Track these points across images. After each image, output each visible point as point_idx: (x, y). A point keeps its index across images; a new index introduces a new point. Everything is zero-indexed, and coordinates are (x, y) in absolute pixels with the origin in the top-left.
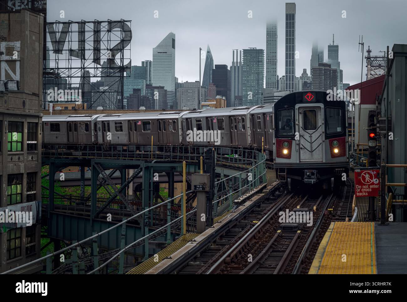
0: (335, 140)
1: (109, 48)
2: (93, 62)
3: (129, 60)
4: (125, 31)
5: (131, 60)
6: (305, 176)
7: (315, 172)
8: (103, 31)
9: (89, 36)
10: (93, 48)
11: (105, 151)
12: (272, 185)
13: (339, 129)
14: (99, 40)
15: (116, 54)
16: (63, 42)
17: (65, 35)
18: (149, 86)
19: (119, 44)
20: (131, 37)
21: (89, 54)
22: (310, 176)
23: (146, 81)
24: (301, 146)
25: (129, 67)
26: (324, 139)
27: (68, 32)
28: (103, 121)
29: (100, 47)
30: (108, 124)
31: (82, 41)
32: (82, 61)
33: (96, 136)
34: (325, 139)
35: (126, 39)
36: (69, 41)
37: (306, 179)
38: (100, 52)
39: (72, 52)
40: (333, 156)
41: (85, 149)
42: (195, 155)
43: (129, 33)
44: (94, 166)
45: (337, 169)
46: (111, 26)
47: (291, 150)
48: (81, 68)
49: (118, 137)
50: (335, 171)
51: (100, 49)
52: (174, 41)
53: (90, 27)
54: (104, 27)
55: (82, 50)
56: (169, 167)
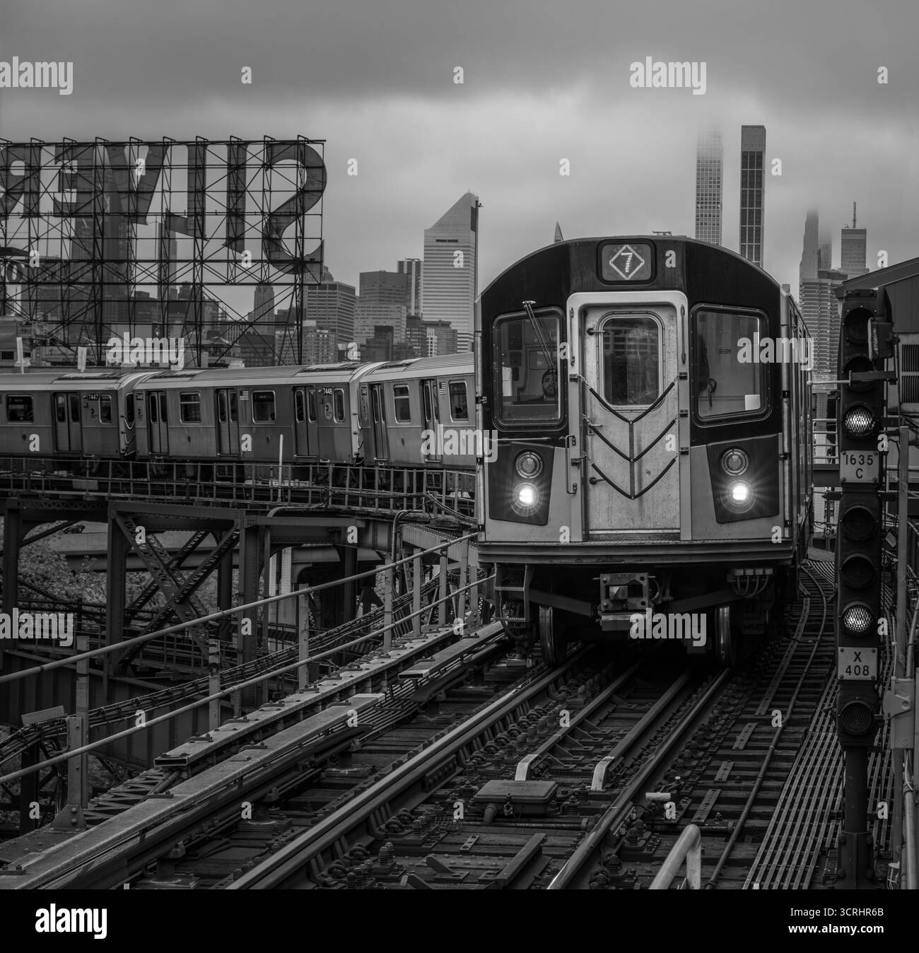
0: (733, 447)
1: (266, 210)
2: (226, 245)
3: (319, 242)
4: (307, 168)
5: (322, 243)
6: (604, 603)
7: (645, 583)
8: (253, 166)
9: (216, 179)
10: (225, 210)
11: (154, 477)
12: (476, 637)
13: (752, 402)
14: (240, 189)
15: (285, 225)
16: (148, 192)
17: (153, 174)
18: (414, 321)
19: (292, 199)
20: (324, 183)
21: (215, 225)
22: (624, 601)
23: (409, 307)
24: (592, 473)
25: (318, 259)
26: (686, 443)
27: (162, 167)
28: (149, 392)
29: (244, 208)
30: (164, 399)
31: (197, 192)
32: (195, 241)
33: (132, 434)
34: (692, 444)
35: (310, 188)
36: (163, 191)
37: (607, 612)
38: (243, 221)
39: (172, 218)
40: (725, 514)
41: (101, 470)
42: (391, 493)
43: (318, 172)
44: (114, 521)
45: (740, 572)
46: (271, 153)
47: (549, 487)
48: (195, 260)
49: (189, 439)
50: (730, 580)
51: (244, 212)
52: (475, 213)
53: (217, 156)
54: (256, 154)
55: (196, 215)
56: (324, 528)
